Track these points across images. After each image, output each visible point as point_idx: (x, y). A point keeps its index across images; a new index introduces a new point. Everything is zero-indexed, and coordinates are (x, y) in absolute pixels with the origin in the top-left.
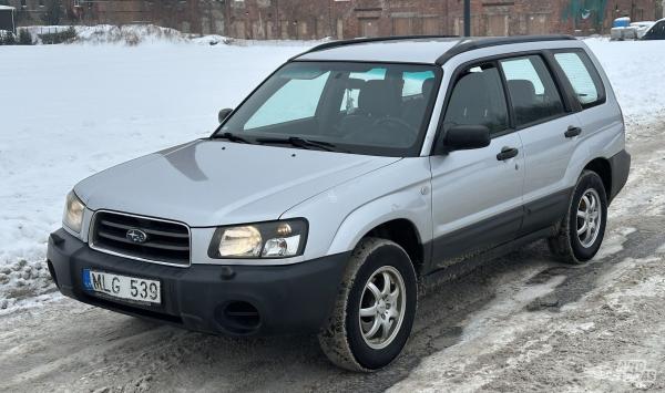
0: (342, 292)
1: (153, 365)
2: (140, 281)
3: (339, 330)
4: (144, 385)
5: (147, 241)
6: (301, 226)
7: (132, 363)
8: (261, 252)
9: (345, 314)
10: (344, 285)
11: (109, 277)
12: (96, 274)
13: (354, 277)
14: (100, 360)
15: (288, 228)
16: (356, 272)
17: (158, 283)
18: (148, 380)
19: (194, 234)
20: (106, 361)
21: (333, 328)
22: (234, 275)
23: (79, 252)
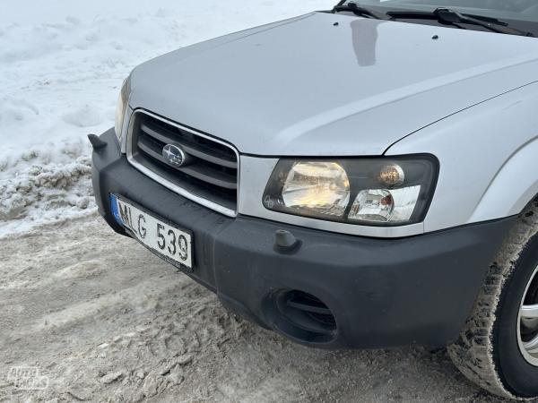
0: (491, 281)
1: (205, 332)
2: (168, 227)
3: (479, 342)
4: (173, 376)
5: (186, 165)
6: (425, 169)
7: (179, 326)
8: (348, 209)
9: (493, 318)
10: (496, 268)
11: (135, 212)
12: (123, 204)
13: (515, 257)
14: (151, 305)
15: (399, 171)
16: (520, 248)
17: (188, 237)
18: (183, 365)
19: (244, 164)
20: (158, 307)
21: (470, 336)
22: (298, 245)
23: (115, 165)
